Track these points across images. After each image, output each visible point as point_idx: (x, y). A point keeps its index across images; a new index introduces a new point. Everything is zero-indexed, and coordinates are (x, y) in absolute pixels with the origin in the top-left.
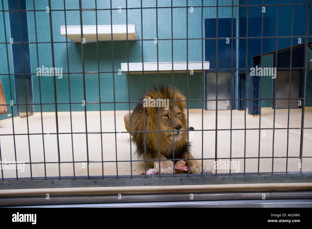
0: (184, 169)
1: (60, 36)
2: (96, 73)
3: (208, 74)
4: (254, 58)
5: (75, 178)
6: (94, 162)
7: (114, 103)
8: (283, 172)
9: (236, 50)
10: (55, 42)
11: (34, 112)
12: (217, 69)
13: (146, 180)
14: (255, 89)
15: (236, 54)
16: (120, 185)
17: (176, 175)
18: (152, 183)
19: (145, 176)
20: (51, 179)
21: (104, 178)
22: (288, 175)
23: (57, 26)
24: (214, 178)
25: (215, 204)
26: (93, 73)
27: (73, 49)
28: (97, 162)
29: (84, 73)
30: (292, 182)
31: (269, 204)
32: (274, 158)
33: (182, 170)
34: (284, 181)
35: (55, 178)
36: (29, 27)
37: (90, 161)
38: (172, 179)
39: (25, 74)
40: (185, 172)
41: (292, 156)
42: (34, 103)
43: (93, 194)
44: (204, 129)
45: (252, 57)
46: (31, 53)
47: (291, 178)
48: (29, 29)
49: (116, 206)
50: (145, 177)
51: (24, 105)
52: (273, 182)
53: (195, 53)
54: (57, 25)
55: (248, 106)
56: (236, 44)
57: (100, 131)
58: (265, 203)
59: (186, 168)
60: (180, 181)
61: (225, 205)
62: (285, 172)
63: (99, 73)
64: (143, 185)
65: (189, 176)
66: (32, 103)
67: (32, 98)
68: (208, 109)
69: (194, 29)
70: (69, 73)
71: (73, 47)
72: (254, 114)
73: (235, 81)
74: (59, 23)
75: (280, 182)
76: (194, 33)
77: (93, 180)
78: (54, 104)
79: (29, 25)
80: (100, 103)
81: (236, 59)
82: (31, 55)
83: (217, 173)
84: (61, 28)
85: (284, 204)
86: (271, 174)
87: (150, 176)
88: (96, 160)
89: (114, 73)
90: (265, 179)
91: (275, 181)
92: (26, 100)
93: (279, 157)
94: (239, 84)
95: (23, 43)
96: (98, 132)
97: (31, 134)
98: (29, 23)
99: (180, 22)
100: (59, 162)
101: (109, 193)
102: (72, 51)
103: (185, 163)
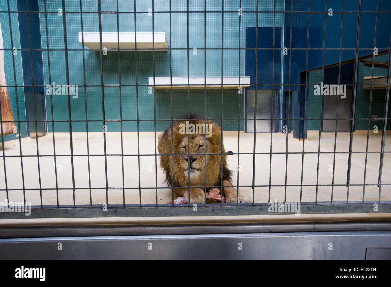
0: (217, 198)
1: (78, 44)
2: (116, 86)
3: (248, 91)
4: (301, 74)
5: (92, 207)
6: (114, 189)
7: (137, 121)
8: (328, 202)
9: (281, 64)
10: (69, 50)
11: (47, 132)
12: (256, 84)
13: (173, 209)
14: (302, 109)
15: (281, 68)
16: (143, 215)
17: (207, 205)
18: (180, 214)
19: (172, 205)
20: (64, 208)
21: (125, 207)
22: (333, 205)
23: (75, 33)
24: (251, 207)
25: (250, 237)
26: (113, 86)
27: (93, 59)
28: (118, 189)
29: (103, 86)
30: (337, 213)
31: (311, 237)
32: (318, 186)
33: (215, 199)
34: (329, 212)
35: (69, 207)
36: (42, 33)
37: (109, 187)
38: (203, 209)
39: (34, 86)
40: (218, 201)
41: (338, 184)
42: (47, 120)
43: (111, 226)
44: (240, 153)
45: (299, 73)
46: (44, 64)
47: (337, 208)
48: (42, 35)
49: (138, 239)
50: (172, 207)
51: (33, 122)
52: (317, 212)
53: (234, 67)
54: (75, 31)
55: (293, 129)
56: (281, 58)
57: (121, 154)
58: (306, 236)
59: (219, 197)
60: (212, 211)
61: (263, 238)
62: (330, 202)
63: (120, 86)
64: (170, 215)
65: (223, 205)
66: (45, 120)
67: (45, 116)
68: (248, 131)
69: (234, 39)
70: (85, 86)
71: (93, 57)
72: (300, 137)
73: (279, 100)
74: (77, 29)
75: (324, 212)
76: (234, 44)
77: (113, 210)
78: (68, 121)
79: (42, 31)
80: (122, 121)
81: (281, 75)
82: (44, 66)
83: (254, 202)
84: (79, 35)
85: (327, 237)
86: (315, 204)
87: (178, 206)
88: (116, 187)
89: (138, 86)
90: (308, 209)
91: (319, 212)
92: (36, 116)
93: (324, 185)
94: (283, 104)
95: (32, 50)
96: (119, 155)
97: (41, 156)
98: (42, 29)
99: (217, 30)
100: (74, 189)
101: (131, 224)
102: (91, 61)
103: (218, 191)
